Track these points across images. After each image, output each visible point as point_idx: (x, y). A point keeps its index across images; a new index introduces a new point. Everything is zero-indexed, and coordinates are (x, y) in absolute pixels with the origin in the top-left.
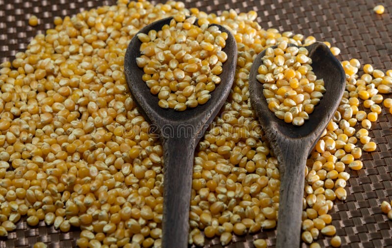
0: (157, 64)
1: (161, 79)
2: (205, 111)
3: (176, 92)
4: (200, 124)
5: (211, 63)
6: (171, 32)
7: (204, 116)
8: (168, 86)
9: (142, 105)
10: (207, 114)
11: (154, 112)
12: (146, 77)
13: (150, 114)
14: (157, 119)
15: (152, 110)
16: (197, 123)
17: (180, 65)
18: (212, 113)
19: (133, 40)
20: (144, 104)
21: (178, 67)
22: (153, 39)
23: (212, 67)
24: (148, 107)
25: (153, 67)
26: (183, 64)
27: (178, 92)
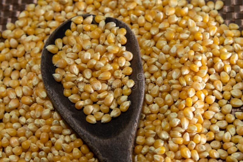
0: (73, 77)
1: (82, 92)
2: (131, 122)
3: (97, 102)
4: (131, 137)
5: (120, 65)
6: (75, 37)
7: (131, 127)
8: (90, 98)
9: (72, 126)
10: (134, 125)
11: (86, 132)
12: (67, 92)
13: (83, 135)
14: (91, 140)
15: (83, 131)
16: (128, 137)
17: (94, 73)
18: (137, 122)
19: (43, 53)
20: (74, 125)
21: (92, 77)
22: (61, 47)
23: (121, 68)
24: (78, 127)
25: (70, 81)
26: (97, 73)
27: (99, 102)
